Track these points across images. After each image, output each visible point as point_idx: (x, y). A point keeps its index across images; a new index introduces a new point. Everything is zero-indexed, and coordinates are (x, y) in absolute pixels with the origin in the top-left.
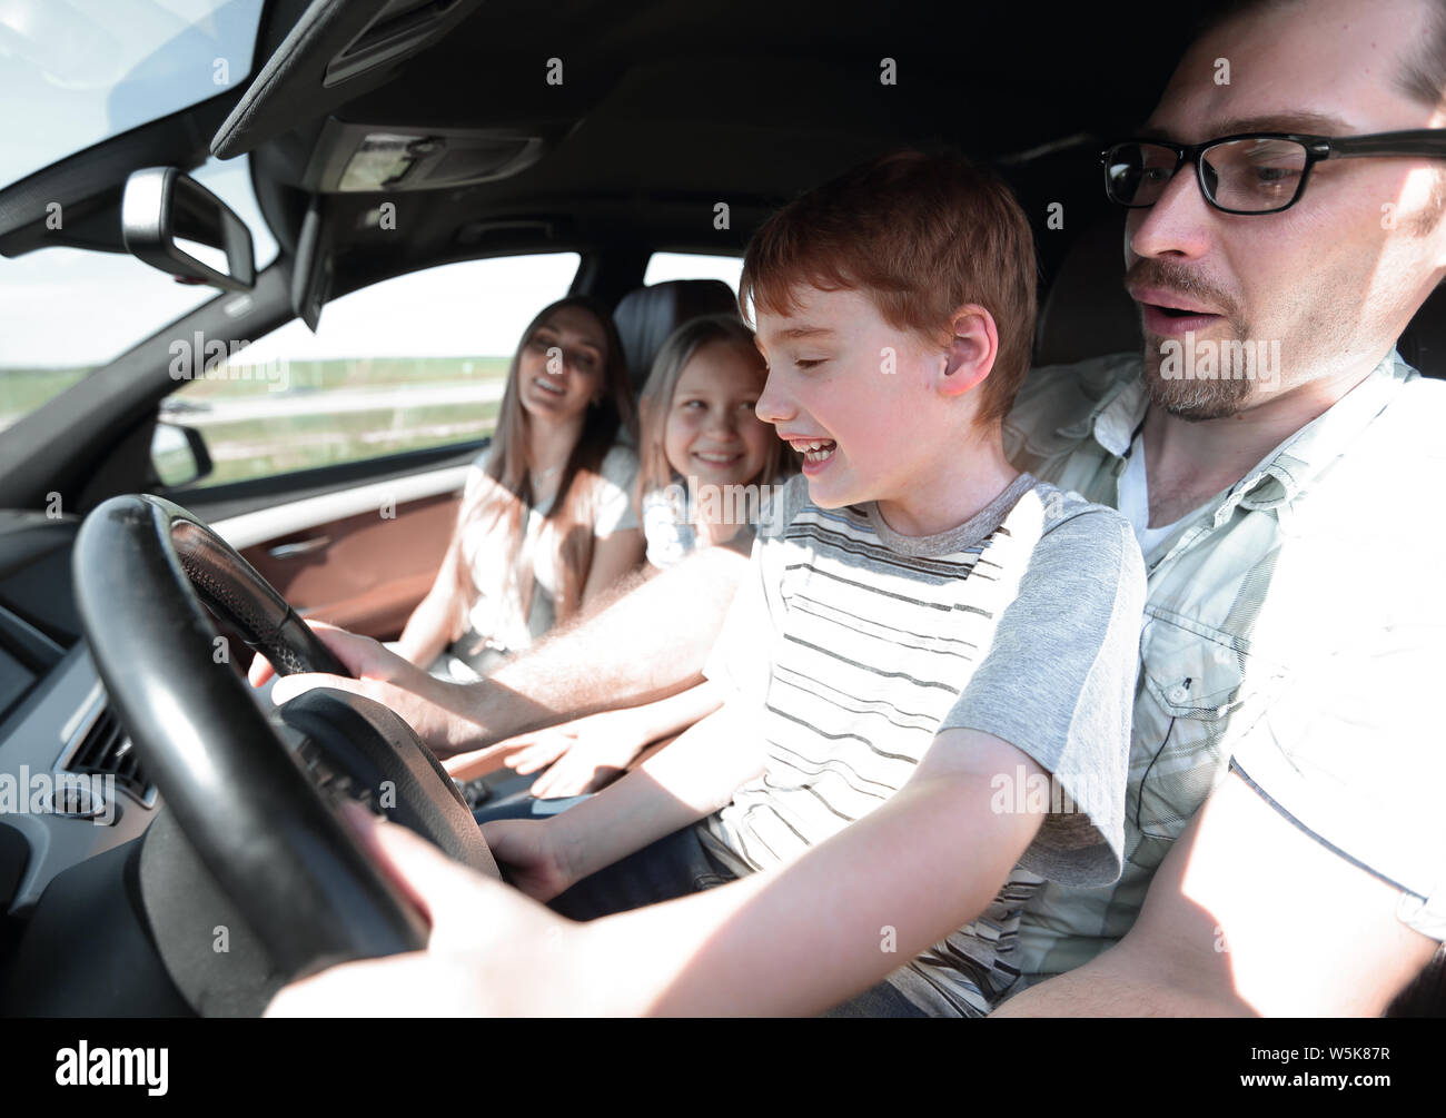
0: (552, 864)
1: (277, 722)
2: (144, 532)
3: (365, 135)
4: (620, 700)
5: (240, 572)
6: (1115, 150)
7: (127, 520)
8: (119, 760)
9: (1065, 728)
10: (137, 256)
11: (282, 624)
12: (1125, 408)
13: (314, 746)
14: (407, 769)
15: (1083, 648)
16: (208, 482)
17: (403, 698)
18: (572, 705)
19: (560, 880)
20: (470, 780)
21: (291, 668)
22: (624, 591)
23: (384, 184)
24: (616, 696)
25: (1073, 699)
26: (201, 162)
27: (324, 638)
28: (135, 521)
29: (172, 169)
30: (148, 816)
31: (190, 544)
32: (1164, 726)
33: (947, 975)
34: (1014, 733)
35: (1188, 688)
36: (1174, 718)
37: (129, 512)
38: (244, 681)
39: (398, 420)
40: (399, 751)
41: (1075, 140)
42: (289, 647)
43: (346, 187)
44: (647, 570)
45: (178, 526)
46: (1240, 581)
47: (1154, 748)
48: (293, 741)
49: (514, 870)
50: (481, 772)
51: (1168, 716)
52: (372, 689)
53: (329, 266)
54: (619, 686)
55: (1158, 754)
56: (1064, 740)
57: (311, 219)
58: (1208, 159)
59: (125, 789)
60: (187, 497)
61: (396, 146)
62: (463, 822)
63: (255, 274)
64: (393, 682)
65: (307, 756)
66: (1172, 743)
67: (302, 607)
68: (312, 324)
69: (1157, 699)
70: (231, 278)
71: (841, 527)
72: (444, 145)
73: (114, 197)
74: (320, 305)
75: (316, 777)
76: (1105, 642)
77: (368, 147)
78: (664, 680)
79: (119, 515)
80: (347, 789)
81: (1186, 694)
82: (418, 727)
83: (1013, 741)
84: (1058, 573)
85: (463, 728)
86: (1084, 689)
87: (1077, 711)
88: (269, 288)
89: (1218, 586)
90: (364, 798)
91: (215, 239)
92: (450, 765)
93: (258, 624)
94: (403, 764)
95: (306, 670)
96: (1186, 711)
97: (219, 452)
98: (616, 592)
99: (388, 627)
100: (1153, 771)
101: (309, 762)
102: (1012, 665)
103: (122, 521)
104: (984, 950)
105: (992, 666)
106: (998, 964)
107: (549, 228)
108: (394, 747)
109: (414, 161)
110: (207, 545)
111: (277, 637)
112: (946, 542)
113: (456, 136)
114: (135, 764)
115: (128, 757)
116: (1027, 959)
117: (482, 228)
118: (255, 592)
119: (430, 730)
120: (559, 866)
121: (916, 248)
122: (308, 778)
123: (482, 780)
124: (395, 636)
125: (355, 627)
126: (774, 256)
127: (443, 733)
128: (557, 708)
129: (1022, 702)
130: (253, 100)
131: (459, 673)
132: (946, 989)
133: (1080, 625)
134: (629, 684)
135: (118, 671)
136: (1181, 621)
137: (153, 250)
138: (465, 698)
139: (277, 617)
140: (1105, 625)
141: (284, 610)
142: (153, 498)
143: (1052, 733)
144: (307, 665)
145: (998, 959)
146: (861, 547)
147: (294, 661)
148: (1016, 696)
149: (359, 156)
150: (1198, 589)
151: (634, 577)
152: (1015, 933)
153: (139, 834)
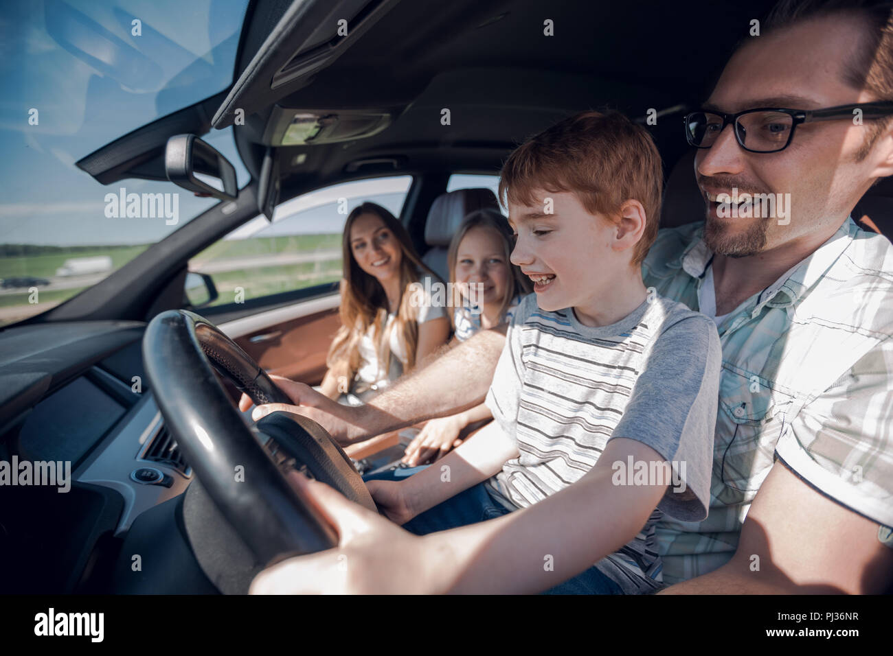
0: (403, 505)
1: (255, 430)
2: (181, 329)
3: (295, 115)
4: (439, 413)
5: (233, 350)
6: (691, 115)
7: (171, 324)
8: (171, 453)
9: (678, 438)
10: (174, 182)
11: (257, 377)
12: (700, 251)
13: (276, 442)
14: (326, 454)
15: (689, 394)
16: (215, 303)
17: (322, 415)
18: (414, 416)
19: (408, 514)
20: (360, 459)
21: (262, 401)
22: (440, 355)
23: (306, 141)
24: (437, 411)
25: (683, 422)
26: (207, 131)
27: (279, 385)
28: (176, 324)
29: (191, 135)
30: (187, 483)
31: (206, 336)
32: (732, 428)
33: (621, 557)
34: (652, 441)
35: (744, 408)
36: (738, 425)
37: (172, 319)
38: (237, 410)
39: (317, 267)
40: (321, 444)
41: (676, 109)
42: (260, 390)
43: (285, 143)
44: (452, 343)
45: (199, 326)
46: (768, 349)
47: (728, 440)
48: (263, 440)
49: (384, 508)
50: (366, 455)
51: (734, 423)
52: (305, 411)
53: (277, 185)
54: (438, 405)
55: (731, 443)
56: (677, 445)
57: (267, 161)
58: (740, 122)
59: (175, 468)
60: (204, 311)
61: (311, 120)
62: (356, 482)
63: (238, 191)
64: (317, 407)
65: (271, 448)
66: (738, 438)
67: (268, 369)
68: (270, 217)
69: (728, 413)
70: (225, 193)
71: (553, 324)
72: (337, 119)
73: (161, 151)
74: (274, 206)
75: (277, 460)
76: (700, 391)
77: (296, 121)
78: (462, 402)
79: (167, 321)
80: (293, 465)
81: (743, 411)
82: (331, 430)
83: (651, 445)
84: (675, 352)
85: (355, 430)
86: (689, 416)
87: (684, 429)
88: (246, 198)
89: (756, 351)
90: (303, 470)
91: (216, 173)
92: (349, 451)
93: (244, 378)
94: (323, 451)
95: (270, 402)
96: (744, 421)
97: (222, 287)
98: (436, 355)
99: (314, 378)
100: (728, 453)
101: (272, 452)
102: (650, 402)
103: (169, 324)
104: (640, 545)
105: (639, 403)
106: (647, 552)
107: (395, 162)
108: (319, 442)
109: (322, 128)
110: (215, 336)
111: (254, 385)
112: (611, 330)
113: (344, 114)
114: (180, 455)
115: (176, 452)
116: (662, 548)
117: (359, 163)
118: (242, 360)
119: (338, 432)
120: (407, 507)
121: (603, 168)
122: (272, 459)
123: (366, 459)
124: (319, 383)
125: (297, 378)
126: (522, 172)
127: (345, 433)
128: (405, 418)
129: (656, 424)
130: (233, 97)
131: (353, 401)
132: (621, 565)
133: (686, 381)
134: (444, 404)
135: (168, 405)
136: (738, 371)
137: (182, 179)
138: (356, 414)
139: (254, 374)
140: (700, 381)
141: (257, 369)
142: (185, 312)
143: (672, 441)
144: (271, 399)
145: (647, 549)
146: (563, 334)
147: (263, 397)
148: (653, 420)
149: (292, 126)
150: (746, 352)
151: (445, 347)
152: (653, 534)
153: (183, 492)
